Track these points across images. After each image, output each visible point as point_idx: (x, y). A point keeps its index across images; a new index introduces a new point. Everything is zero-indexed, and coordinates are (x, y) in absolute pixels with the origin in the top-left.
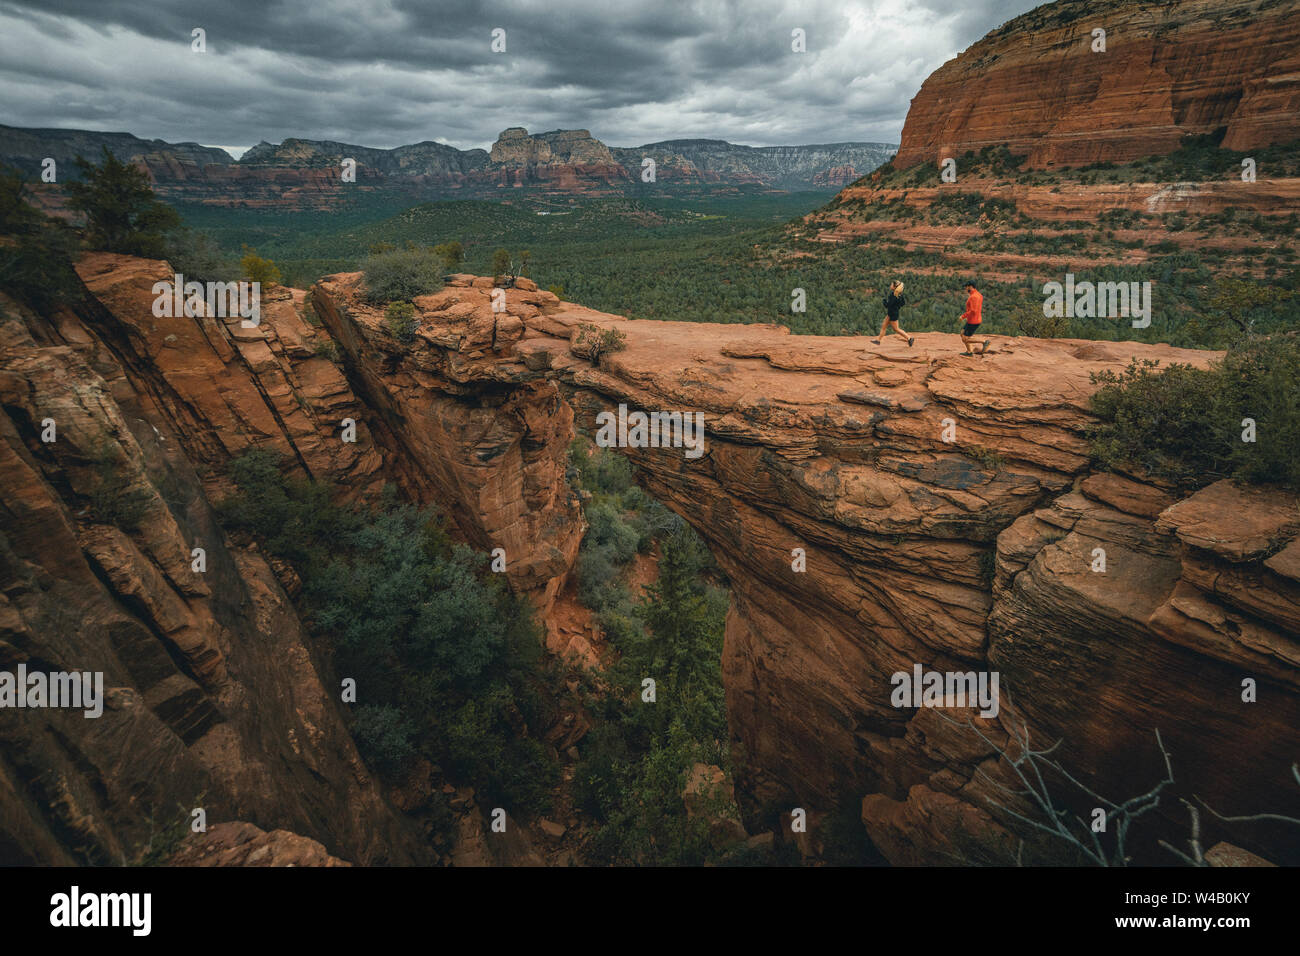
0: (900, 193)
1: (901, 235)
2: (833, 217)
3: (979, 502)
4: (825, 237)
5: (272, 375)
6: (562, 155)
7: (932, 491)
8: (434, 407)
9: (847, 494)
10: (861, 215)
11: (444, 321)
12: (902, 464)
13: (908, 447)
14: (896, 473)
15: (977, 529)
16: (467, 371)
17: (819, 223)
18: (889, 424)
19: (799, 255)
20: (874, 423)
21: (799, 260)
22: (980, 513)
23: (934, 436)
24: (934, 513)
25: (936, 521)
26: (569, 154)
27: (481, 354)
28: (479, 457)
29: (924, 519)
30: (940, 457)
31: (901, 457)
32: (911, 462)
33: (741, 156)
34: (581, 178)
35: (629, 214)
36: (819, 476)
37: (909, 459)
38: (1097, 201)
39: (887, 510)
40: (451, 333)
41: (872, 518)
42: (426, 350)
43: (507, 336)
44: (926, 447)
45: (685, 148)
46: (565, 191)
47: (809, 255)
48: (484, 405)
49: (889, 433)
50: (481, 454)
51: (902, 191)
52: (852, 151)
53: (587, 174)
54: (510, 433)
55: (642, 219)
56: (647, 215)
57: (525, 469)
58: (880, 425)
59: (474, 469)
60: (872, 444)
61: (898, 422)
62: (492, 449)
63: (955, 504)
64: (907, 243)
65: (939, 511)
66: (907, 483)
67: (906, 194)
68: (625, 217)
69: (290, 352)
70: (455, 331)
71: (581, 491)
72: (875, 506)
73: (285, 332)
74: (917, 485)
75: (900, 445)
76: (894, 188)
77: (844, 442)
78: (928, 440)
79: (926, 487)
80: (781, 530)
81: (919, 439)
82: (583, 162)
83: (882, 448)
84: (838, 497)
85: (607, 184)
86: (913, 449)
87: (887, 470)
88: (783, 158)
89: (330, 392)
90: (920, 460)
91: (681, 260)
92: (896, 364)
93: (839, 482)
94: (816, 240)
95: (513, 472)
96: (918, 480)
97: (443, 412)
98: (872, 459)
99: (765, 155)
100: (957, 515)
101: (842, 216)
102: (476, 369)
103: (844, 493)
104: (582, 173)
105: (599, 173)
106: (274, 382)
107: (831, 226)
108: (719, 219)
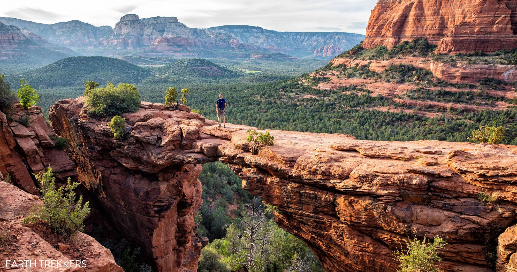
0: (366, 62)
1: (369, 87)
2: (328, 74)
3: (486, 221)
4: (323, 86)
5: (35, 157)
6: (159, 31)
7: (461, 216)
8: (128, 179)
9: (417, 219)
10: (345, 74)
11: (148, 128)
12: (444, 204)
13: (445, 195)
14: (441, 208)
15: (485, 235)
16: (164, 157)
17: (319, 78)
18: (436, 184)
19: (308, 96)
20: (429, 182)
21: (308, 100)
22: (487, 227)
23: (458, 190)
24: (464, 227)
25: (466, 232)
26: (163, 31)
27: (173, 147)
28: (155, 211)
29: (459, 231)
30: (462, 200)
31: (442, 200)
32: (448, 202)
33: (270, 36)
34: (171, 46)
35: (200, 68)
36: (401, 210)
37: (447, 201)
38: (477, 73)
39: (439, 227)
40: (152, 135)
41: (431, 231)
42: (134, 145)
43: (191, 137)
44: (455, 195)
45: (235, 30)
46: (160, 53)
47: (314, 97)
48: (160, 179)
49: (436, 187)
50: (156, 209)
51: (369, 61)
52: (337, 37)
53: (174, 43)
54: (174, 197)
55: (208, 71)
56: (211, 68)
57: (178, 220)
58: (431, 184)
59: (151, 218)
60: (427, 194)
61: (440, 183)
62: (163, 206)
63: (474, 222)
64: (372, 92)
65: (467, 226)
66: (447, 213)
67: (370, 63)
68: (198, 69)
69: (43, 144)
70: (154, 134)
71: (202, 237)
72: (432, 225)
73: (41, 132)
74: (453, 214)
75: (441, 194)
76: (364, 59)
77: (414, 193)
78: (455, 192)
79: (457, 215)
80: (375, 243)
81: (451, 191)
82: (173, 36)
83: (432, 196)
84: (412, 221)
85: (187, 50)
86: (448, 196)
87: (436, 207)
88: (296, 39)
89: (64, 169)
90: (452, 202)
91: (233, 97)
92: (427, 155)
93: (413, 213)
94: (318, 88)
95: (172, 222)
96: (453, 211)
97: (133, 183)
98: (427, 202)
99: (284, 36)
100: (475, 228)
101: (333, 75)
102: (171, 156)
103: (416, 219)
104: (171, 42)
105: (183, 42)
106: (35, 162)
107: (326, 80)
108: (257, 73)
